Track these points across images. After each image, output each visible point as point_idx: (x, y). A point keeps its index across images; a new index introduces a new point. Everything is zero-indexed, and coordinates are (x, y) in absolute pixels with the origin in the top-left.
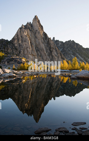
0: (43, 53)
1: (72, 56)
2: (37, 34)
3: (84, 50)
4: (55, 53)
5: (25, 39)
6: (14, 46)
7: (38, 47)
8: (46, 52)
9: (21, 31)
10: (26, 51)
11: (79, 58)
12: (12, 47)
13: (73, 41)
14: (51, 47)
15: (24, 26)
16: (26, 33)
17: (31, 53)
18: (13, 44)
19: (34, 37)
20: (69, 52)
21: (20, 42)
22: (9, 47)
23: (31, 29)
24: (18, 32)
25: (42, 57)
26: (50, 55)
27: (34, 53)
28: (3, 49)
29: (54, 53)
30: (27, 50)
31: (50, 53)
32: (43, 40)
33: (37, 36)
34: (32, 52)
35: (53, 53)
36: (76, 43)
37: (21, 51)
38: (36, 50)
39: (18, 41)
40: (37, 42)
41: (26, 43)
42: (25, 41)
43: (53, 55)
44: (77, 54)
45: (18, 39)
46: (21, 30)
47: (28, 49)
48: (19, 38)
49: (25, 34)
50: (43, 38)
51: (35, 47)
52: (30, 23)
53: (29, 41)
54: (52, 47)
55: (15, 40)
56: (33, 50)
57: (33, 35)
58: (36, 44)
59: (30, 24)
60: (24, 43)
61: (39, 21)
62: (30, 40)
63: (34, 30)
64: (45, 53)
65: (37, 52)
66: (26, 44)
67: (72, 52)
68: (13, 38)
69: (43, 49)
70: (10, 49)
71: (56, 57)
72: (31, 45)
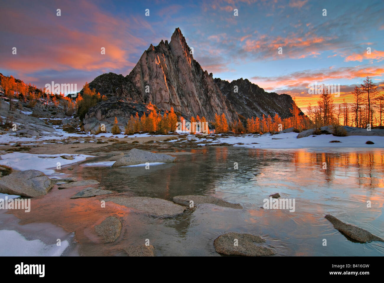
0: (192, 101)
1: (246, 107)
2: (180, 63)
3: (267, 97)
4: (217, 100)
5: (157, 72)
6: (135, 86)
7: (182, 90)
8: (198, 99)
9: (149, 58)
10: (158, 96)
11: (259, 111)
12: (131, 89)
13: (246, 80)
14: (208, 88)
15: (155, 47)
16: (158, 60)
17: (168, 101)
18: (131, 83)
19: (174, 69)
20: (241, 101)
21: (147, 78)
22: (125, 88)
23: (168, 54)
24: (143, 59)
25: (192, 108)
26: (206, 104)
27: (176, 100)
28: (111, 92)
29: (215, 101)
30: (161, 95)
31: (206, 101)
32: (192, 75)
33: (180, 67)
34: (170, 99)
35: (212, 100)
36: (252, 83)
37: (149, 97)
38: (178, 94)
39: (143, 77)
40: (180, 79)
41: (158, 81)
42: (157, 77)
43: (213, 104)
44: (254, 104)
45: (143, 74)
46: (148, 55)
47: (163, 93)
48: (144, 71)
49: (156, 62)
50: (192, 71)
51: (176, 88)
52: (167, 42)
53: (163, 77)
54: (211, 90)
55: (136, 76)
56: (172, 95)
57: (172, 66)
58: (178, 83)
59: (166, 44)
60: (154, 81)
61: (183, 40)
62: (167, 75)
63: (173, 55)
64: (197, 101)
65: (181, 99)
66: (158, 83)
67: (246, 100)
68: (133, 71)
69: (193, 93)
70: (126, 92)
71: (219, 109)
72: (169, 85)
